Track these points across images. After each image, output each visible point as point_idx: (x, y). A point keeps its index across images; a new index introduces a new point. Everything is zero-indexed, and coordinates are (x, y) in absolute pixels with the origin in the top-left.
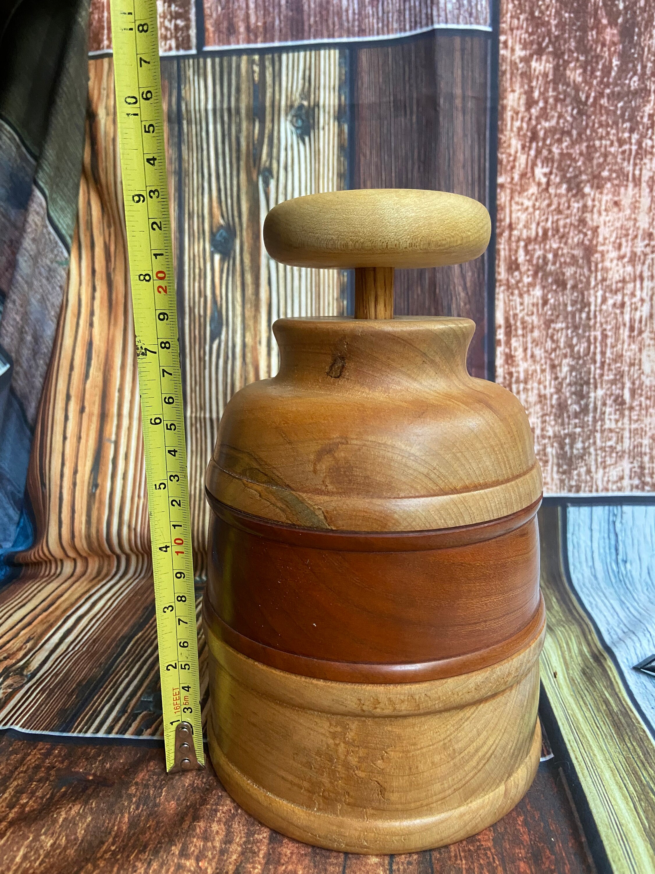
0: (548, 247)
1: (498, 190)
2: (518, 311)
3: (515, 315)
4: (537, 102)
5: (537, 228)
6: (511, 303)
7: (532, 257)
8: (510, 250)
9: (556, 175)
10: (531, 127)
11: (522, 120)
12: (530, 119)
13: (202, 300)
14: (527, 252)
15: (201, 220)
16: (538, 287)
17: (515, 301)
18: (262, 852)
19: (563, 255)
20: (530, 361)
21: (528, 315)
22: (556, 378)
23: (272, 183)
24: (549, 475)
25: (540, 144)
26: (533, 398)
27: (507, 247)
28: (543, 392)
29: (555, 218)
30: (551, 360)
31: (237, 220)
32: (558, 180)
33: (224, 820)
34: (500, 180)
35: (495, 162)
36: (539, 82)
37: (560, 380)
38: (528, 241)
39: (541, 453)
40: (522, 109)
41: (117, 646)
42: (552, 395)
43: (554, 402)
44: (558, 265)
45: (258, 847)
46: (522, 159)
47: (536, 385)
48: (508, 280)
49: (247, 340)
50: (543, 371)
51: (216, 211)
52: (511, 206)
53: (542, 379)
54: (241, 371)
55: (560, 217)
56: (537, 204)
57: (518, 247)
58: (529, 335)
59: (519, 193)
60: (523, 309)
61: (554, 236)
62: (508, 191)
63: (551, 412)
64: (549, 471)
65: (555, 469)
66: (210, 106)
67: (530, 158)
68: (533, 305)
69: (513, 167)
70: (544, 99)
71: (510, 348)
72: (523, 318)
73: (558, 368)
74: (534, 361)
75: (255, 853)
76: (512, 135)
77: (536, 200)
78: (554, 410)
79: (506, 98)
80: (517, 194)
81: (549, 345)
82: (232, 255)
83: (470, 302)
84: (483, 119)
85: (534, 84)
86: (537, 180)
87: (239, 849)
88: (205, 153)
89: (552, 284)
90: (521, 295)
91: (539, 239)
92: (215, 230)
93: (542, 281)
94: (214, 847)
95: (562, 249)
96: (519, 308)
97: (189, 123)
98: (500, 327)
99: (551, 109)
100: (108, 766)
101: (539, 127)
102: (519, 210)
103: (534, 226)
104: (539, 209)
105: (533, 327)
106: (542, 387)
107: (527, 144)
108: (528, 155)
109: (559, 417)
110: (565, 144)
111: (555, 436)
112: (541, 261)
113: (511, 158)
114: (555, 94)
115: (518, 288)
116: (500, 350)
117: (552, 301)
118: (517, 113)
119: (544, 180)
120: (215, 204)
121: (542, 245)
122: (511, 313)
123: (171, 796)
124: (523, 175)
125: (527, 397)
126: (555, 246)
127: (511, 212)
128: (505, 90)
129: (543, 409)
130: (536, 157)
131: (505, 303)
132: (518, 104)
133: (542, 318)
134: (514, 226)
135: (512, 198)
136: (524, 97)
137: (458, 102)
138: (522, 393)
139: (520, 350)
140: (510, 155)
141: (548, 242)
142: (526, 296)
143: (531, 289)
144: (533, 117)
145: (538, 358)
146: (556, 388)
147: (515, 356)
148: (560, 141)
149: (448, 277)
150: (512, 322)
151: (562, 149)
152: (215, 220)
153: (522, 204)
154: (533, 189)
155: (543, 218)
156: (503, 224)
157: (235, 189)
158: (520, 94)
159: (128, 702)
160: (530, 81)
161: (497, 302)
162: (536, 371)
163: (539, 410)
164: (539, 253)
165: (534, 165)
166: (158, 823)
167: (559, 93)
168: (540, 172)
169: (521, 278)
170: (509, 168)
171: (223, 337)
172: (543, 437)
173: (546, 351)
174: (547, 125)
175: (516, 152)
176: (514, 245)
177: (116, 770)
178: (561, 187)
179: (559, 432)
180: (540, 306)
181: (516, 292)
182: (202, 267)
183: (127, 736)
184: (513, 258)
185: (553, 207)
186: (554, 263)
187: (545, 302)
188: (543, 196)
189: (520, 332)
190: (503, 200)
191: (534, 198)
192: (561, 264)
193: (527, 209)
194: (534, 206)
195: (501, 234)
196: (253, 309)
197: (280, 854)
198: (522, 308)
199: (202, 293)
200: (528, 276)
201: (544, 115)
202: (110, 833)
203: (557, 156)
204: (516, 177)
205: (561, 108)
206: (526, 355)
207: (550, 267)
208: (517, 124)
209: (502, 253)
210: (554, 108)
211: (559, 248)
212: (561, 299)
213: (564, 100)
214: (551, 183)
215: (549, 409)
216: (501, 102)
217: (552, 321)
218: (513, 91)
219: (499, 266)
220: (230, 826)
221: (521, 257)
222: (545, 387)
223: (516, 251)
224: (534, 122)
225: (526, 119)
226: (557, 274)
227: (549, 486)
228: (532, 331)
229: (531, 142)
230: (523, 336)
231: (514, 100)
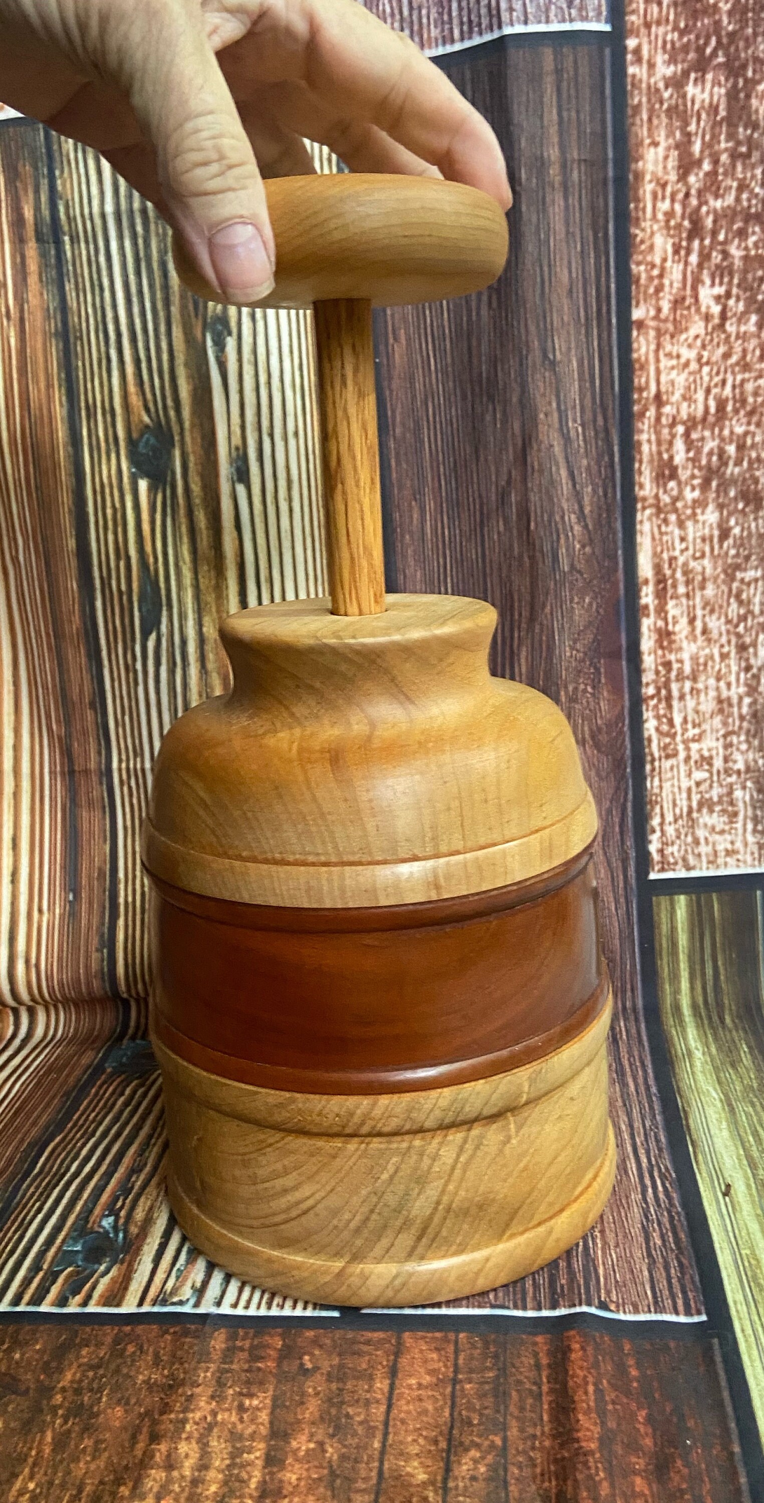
0: (726, 432)
1: (635, 333)
2: (677, 553)
3: (672, 559)
4: (699, 163)
5: (706, 399)
6: (665, 538)
7: (699, 451)
8: (659, 443)
9: (738, 299)
10: (688, 211)
11: (673, 200)
12: (687, 195)
13: (122, 564)
14: (689, 444)
15: (109, 419)
16: (711, 507)
17: (672, 533)
18: (254, 1480)
19: (754, 446)
20: (700, 639)
21: (695, 558)
22: (748, 668)
23: (231, 343)
24: (740, 838)
25: (707, 242)
26: (708, 704)
27: (653, 437)
28: (725, 694)
29: (739, 377)
30: (739, 636)
31: (172, 413)
32: (741, 306)
33: (196, 1435)
34: (637, 314)
35: (626, 280)
36: (702, 124)
37: (755, 670)
38: (691, 424)
39: (725, 799)
40: (673, 177)
41: (22, 1161)
42: (741, 699)
43: (745, 710)
44: (745, 464)
45: (248, 1473)
46: (675, 272)
47: (712, 682)
48: (657, 497)
49: (205, 629)
50: (724, 656)
51: (135, 400)
52: (658, 360)
53: (723, 671)
54: (199, 685)
55: (747, 375)
56: (705, 354)
57: (673, 436)
58: (698, 594)
59: (672, 337)
60: (687, 549)
61: (736, 411)
62: (652, 333)
63: (740, 728)
64: (740, 831)
65: (750, 826)
66: (109, 208)
67: (689, 269)
68: (703, 540)
69: (659, 289)
70: (711, 155)
71: (666, 620)
72: (685, 564)
73: (751, 650)
74: (709, 640)
75: (243, 1481)
76: (655, 227)
77: (704, 347)
78: (745, 724)
79: (641, 157)
80: (668, 337)
81: (734, 610)
82: (169, 479)
83: (591, 541)
84: (601, 200)
85: (692, 128)
86: (703, 309)
87: (220, 1476)
88: (107, 294)
89: (736, 498)
90: (681, 524)
91: (711, 419)
92: (135, 435)
93: (718, 497)
94: (183, 1477)
95: (754, 435)
96: (679, 546)
97: (74, 240)
98: (646, 582)
99: (725, 174)
100: (17, 1356)
101: (704, 209)
102: (673, 368)
103: (700, 396)
104: (707, 363)
105: (704, 580)
106: (722, 684)
107: (684, 244)
108: (686, 263)
109: (754, 736)
110: (752, 239)
111: (748, 769)
112: (715, 458)
113: (656, 272)
114: (730, 144)
115: (676, 510)
116: (647, 624)
117: (737, 531)
118: (664, 186)
119: (716, 309)
120: (132, 388)
121: (717, 430)
122: (665, 556)
123: (114, 1400)
124: (677, 303)
125: (698, 704)
126: (739, 430)
127: (658, 372)
128: (641, 143)
129: (725, 724)
130: (700, 266)
131: (653, 539)
132: (665, 167)
133: (720, 562)
134: (665, 398)
135: (659, 346)
136: (674, 154)
137: (554, 171)
138: (688, 697)
139: (684, 621)
140: (653, 266)
141: (727, 423)
142: (689, 524)
143: (699, 511)
144: (693, 192)
145: (715, 635)
146: (747, 685)
147: (674, 633)
148: (742, 234)
149: (551, 499)
150: (668, 572)
151: (746, 248)
152: (134, 419)
153: (678, 356)
154: (697, 327)
155: (717, 379)
156: (645, 394)
157: (165, 357)
158: (668, 149)
159: (42, 1254)
160: (686, 124)
161: (639, 539)
162: (712, 657)
163: (720, 726)
164: (711, 444)
165: (697, 281)
166: (98, 1442)
167: (739, 143)
168: (708, 294)
169: (681, 491)
170: (651, 290)
171: (164, 628)
172: (728, 772)
173: (728, 622)
174: (718, 204)
175: (664, 260)
176: (666, 431)
177: (29, 1363)
178: (748, 320)
179: (756, 762)
180: (716, 540)
181: (673, 518)
182: (118, 505)
183: (44, 1308)
184: (665, 456)
185: (734, 359)
186: (739, 462)
187: (725, 534)
188: (716, 341)
189: (682, 590)
190: (643, 350)
191: (699, 342)
192: (750, 462)
193: (687, 364)
194: (699, 358)
195: (642, 414)
196: (213, 573)
197: (281, 1481)
198: (684, 545)
199: (121, 552)
200: (693, 489)
201: (712, 186)
202: (25, 1460)
203: (738, 263)
204: (666, 306)
205: (744, 172)
206: (693, 630)
207: (732, 470)
208: (665, 206)
209: (645, 448)
210: (730, 172)
211: (746, 433)
212: (753, 525)
213: (748, 155)
214: (729, 314)
215: (737, 723)
216: (633, 166)
217: (737, 567)
218: (655, 144)
219: (640, 473)
220: (207, 1445)
221: (680, 453)
222: (729, 685)
223: (671, 443)
224: (694, 202)
225: (680, 196)
226: (744, 480)
227: (740, 857)
228: (703, 588)
229: (690, 239)
230: (687, 596)
231: (656, 162)
